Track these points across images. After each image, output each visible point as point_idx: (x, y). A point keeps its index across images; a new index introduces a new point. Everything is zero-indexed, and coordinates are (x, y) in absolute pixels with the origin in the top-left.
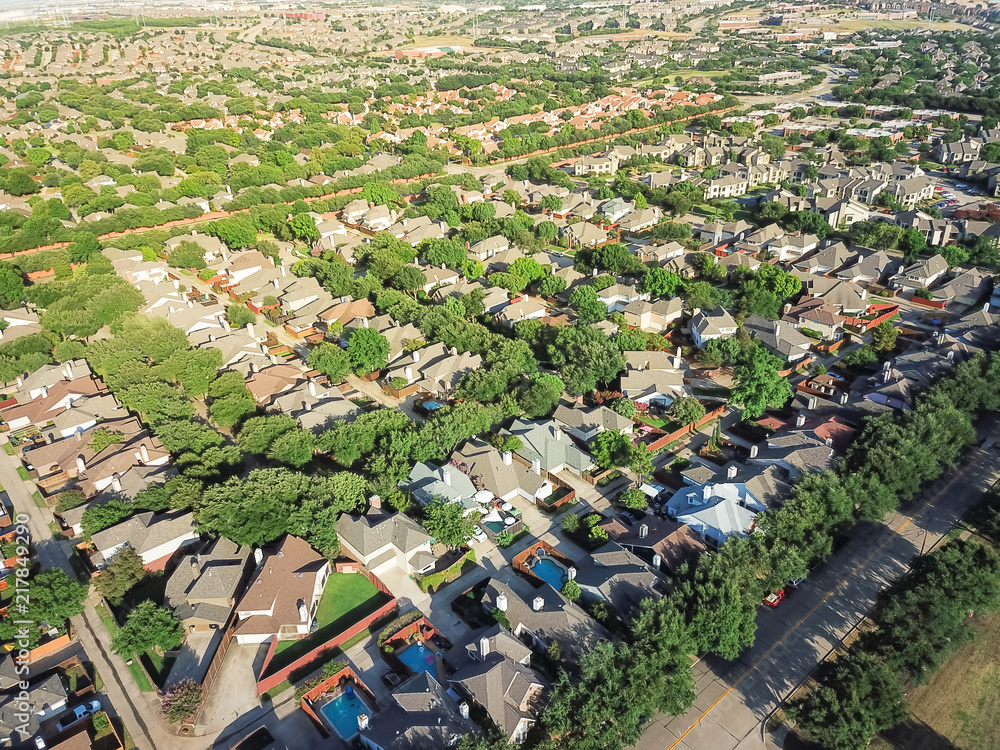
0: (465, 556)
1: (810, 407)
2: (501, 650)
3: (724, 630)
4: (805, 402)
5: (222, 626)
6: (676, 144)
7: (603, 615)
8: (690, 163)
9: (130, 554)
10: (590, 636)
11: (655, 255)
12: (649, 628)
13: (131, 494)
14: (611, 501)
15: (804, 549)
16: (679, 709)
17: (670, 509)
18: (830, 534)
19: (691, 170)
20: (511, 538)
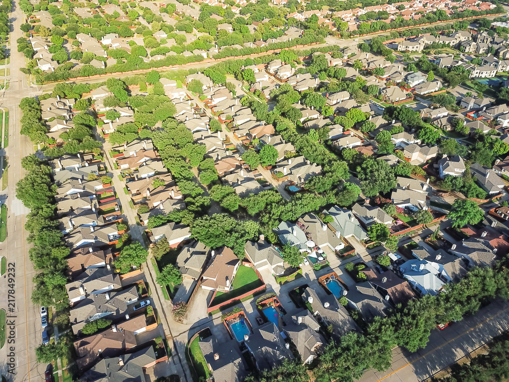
0: (298, 271)
1: (492, 226)
2: (307, 323)
3: (412, 339)
4: (491, 222)
5: (196, 279)
6: (461, 37)
7: (356, 317)
8: (467, 50)
9: (165, 240)
10: (348, 326)
11: (430, 114)
12: (376, 330)
13: (167, 211)
14: (372, 257)
15: (464, 306)
16: (382, 369)
17: (401, 269)
18: (480, 300)
19: (466, 55)
20: (319, 267)
